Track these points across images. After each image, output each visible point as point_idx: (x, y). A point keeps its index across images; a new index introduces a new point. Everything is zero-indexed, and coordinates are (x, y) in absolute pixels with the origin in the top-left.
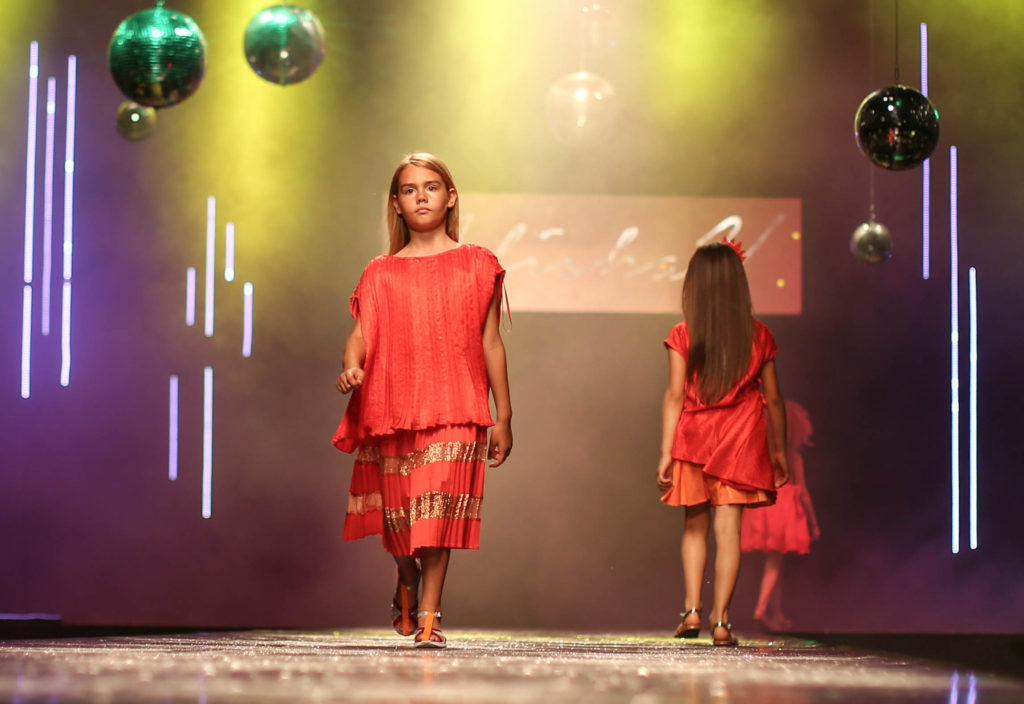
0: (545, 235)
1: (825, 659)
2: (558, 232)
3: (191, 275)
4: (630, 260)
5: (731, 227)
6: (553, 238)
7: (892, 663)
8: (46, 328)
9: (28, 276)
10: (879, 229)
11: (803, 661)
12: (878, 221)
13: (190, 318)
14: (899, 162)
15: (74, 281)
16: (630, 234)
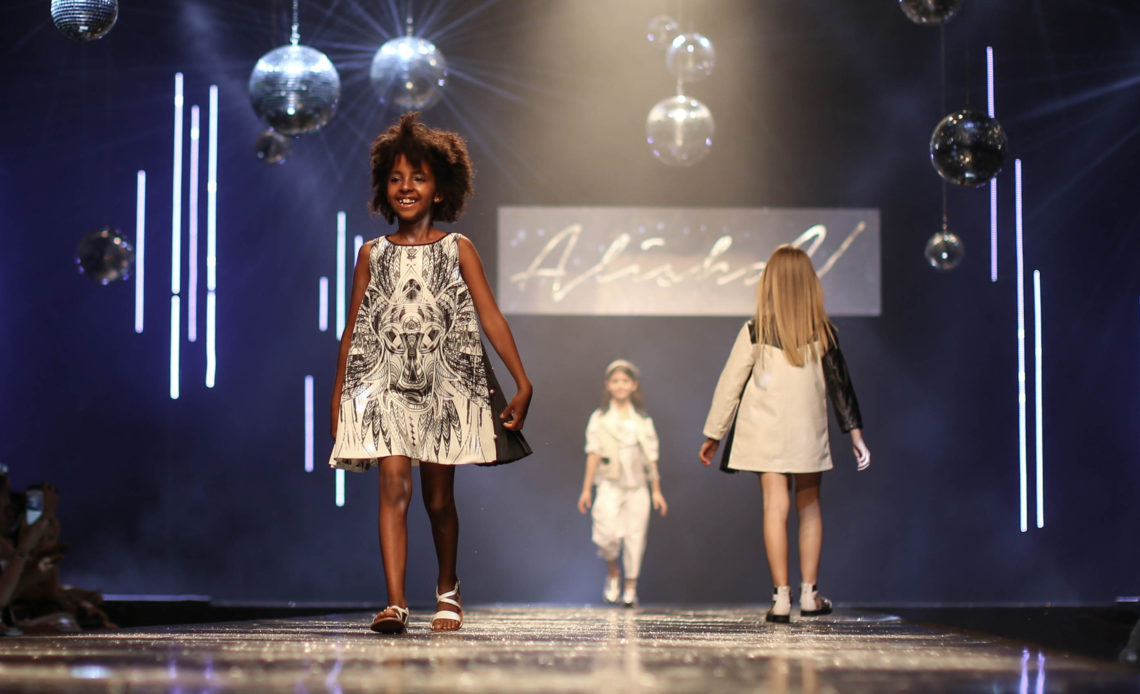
0: (647, 245)
1: (913, 637)
2: (658, 242)
3: (324, 284)
4: (724, 266)
5: (816, 236)
6: (654, 249)
7: (974, 642)
8: (192, 335)
9: (176, 287)
10: (952, 239)
11: (893, 640)
12: (950, 231)
13: (323, 324)
14: (970, 178)
15: (218, 291)
16: (724, 243)
